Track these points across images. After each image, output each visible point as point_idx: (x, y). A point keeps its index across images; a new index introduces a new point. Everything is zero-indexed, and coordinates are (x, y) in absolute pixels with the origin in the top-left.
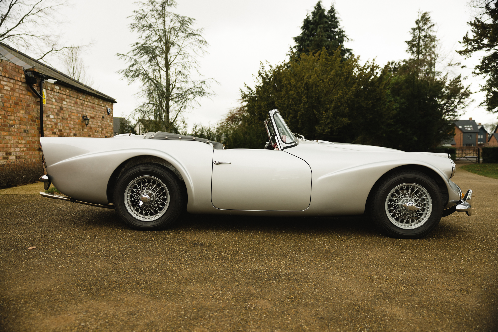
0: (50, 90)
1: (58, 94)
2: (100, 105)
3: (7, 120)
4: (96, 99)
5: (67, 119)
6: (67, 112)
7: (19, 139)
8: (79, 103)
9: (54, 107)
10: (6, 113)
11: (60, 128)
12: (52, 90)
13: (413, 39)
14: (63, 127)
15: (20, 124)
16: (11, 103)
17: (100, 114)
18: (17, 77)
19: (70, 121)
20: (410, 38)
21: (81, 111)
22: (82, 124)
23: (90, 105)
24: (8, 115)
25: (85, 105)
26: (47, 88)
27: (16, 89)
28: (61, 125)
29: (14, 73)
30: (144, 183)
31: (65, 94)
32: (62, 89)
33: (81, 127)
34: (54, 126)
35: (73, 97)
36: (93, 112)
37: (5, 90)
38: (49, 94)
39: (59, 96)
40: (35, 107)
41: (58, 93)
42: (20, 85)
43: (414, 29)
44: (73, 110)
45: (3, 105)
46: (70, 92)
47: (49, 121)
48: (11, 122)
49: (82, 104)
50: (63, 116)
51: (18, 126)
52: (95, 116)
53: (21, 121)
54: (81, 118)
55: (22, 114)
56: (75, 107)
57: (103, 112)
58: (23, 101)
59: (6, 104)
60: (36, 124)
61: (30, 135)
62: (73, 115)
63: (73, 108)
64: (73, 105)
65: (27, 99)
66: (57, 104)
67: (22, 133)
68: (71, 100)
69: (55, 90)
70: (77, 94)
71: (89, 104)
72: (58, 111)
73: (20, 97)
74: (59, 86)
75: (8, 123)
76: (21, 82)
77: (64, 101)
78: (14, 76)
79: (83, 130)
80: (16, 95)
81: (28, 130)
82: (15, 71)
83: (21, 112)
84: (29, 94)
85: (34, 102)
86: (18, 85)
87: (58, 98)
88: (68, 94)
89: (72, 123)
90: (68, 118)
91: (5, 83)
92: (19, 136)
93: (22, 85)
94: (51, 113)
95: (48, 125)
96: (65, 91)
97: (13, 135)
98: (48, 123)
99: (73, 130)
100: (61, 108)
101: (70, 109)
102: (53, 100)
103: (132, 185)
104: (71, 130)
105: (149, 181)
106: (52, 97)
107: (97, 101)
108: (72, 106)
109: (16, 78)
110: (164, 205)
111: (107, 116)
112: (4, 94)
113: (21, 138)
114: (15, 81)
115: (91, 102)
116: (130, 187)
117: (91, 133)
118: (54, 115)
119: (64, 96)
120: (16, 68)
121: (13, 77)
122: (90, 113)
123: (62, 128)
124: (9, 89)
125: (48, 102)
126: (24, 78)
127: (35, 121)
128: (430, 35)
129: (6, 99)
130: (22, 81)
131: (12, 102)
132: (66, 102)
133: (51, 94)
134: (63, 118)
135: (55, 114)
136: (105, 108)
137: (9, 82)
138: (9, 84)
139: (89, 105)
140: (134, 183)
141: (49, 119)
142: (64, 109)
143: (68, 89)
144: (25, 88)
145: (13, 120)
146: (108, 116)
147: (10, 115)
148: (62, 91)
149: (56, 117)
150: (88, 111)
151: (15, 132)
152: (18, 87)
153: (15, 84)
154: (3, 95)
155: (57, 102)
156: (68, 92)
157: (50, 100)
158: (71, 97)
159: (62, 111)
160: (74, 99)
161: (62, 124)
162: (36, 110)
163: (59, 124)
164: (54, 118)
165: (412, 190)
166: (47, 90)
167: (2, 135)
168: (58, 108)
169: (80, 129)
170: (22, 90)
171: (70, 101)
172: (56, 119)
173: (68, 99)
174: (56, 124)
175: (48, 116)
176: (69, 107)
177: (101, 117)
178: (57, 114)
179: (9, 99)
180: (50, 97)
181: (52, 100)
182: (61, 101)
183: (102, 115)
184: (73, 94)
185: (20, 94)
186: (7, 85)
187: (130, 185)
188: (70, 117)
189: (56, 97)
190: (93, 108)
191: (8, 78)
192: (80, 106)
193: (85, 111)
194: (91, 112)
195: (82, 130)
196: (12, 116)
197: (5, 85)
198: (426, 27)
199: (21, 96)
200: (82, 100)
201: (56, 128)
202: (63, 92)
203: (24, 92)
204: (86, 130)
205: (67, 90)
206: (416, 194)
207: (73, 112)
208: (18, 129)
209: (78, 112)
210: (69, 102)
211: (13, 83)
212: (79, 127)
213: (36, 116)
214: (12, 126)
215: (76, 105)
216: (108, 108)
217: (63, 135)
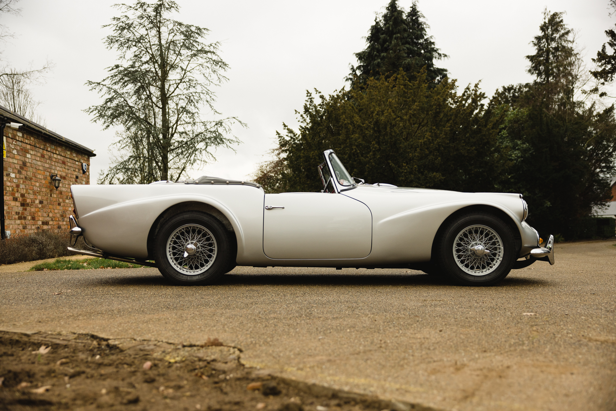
0: (12, 138)
1: (20, 144)
2: (73, 159)
4: (68, 151)
5: (31, 179)
6: (31, 169)
8: (46, 156)
9: (16, 161)
11: (22, 192)
12: (14, 138)
13: (538, 53)
14: (27, 190)
17: (73, 173)
19: (35, 182)
20: (534, 51)
21: (49, 168)
22: (50, 187)
23: (60, 159)
25: (54, 160)
26: (7, 135)
28: (24, 187)
30: (188, 232)
31: (29, 143)
32: (25, 136)
33: (48, 191)
34: (15, 189)
35: (39, 148)
36: (64, 169)
38: (10, 143)
39: (22, 146)
41: (21, 141)
43: (539, 39)
44: (39, 166)
46: (36, 140)
47: (10, 182)
49: (50, 158)
50: (27, 175)
52: (66, 176)
54: (49, 178)
56: (41, 162)
57: (77, 170)
62: (39, 174)
63: (39, 163)
64: (38, 159)
66: (19, 157)
68: (36, 151)
69: (17, 138)
70: (44, 143)
71: (59, 157)
72: (21, 167)
74: (22, 133)
77: (28, 153)
79: (51, 196)
87: (21, 149)
88: (34, 143)
89: (37, 184)
90: (33, 178)
94: (12, 170)
95: (9, 187)
96: (29, 139)
98: (9, 184)
99: (39, 195)
100: (24, 164)
101: (35, 164)
102: (15, 152)
103: (174, 235)
104: (36, 194)
105: (194, 231)
106: (13, 147)
107: (69, 153)
108: (37, 161)
110: (210, 256)
111: (81, 175)
115: (61, 155)
116: (173, 238)
117: (61, 200)
118: (15, 173)
119: (28, 147)
122: (61, 171)
123: (24, 191)
125: (9, 155)
128: (564, 47)
132: (31, 154)
133: (12, 144)
134: (26, 177)
135: (17, 172)
136: (80, 164)
139: (59, 159)
140: (177, 233)
141: (9, 179)
142: (28, 165)
143: (33, 137)
146: (84, 176)
148: (26, 139)
149: (18, 176)
150: (58, 168)
155: (20, 155)
156: (33, 141)
157: (11, 152)
158: (37, 147)
159: (25, 168)
160: (40, 150)
163: (22, 186)
164: (16, 178)
165: (482, 233)
166: (8, 138)
168: (21, 163)
169: (48, 194)
171: (35, 153)
172: (18, 179)
173: (33, 150)
174: (18, 186)
175: (8, 175)
176: (34, 161)
177: (75, 176)
178: (19, 172)
180: (11, 148)
181: (13, 152)
182: (24, 153)
183: (75, 173)
184: (38, 144)
187: (172, 236)
188: (35, 176)
189: (18, 148)
190: (64, 163)
192: (48, 161)
193: (53, 167)
194: (61, 169)
195: (49, 196)
198: (557, 36)
200: (50, 152)
201: (18, 191)
202: (27, 141)
204: (55, 196)
205: (32, 138)
206: (485, 237)
207: (39, 169)
209: (45, 170)
210: (34, 155)
212: (46, 191)
215: (42, 160)
216: (84, 164)
217: (26, 201)
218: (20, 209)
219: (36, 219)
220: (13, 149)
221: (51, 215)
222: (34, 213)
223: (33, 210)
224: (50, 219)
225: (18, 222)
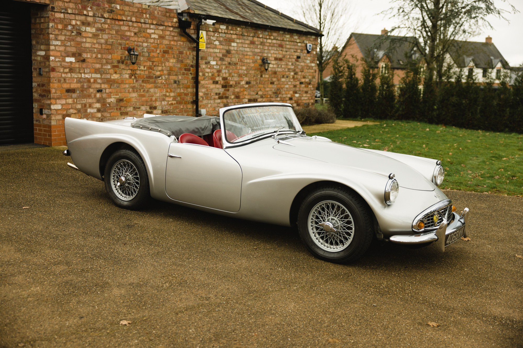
0: (213, 32)
1: (224, 35)
2: (293, 42)
3: (153, 71)
4: (288, 34)
5: (235, 64)
6: (237, 56)
7: (167, 92)
8: (257, 43)
9: (218, 51)
10: (152, 64)
11: (224, 76)
12: (216, 31)
14: (230, 74)
15: (169, 74)
16: (158, 52)
17: (294, 53)
18: (168, 22)
19: (242, 66)
21: (260, 52)
22: (260, 69)
23: (276, 43)
24: (155, 66)
25: (268, 44)
26: (207, 30)
27: (166, 35)
28: (227, 71)
29: (164, 19)
31: (234, 33)
32: (230, 28)
33: (258, 72)
34: (216, 74)
35: (247, 36)
36: (281, 52)
37: (152, 38)
38: (211, 36)
39: (225, 37)
40: (190, 54)
41: (225, 33)
42: (171, 31)
44: (247, 52)
45: (149, 55)
46: (244, 30)
47: (209, 68)
48: (158, 73)
49: (262, 44)
50: (231, 61)
51: (167, 77)
52: (284, 57)
53: (171, 71)
54: (260, 62)
55: (173, 63)
56: (250, 48)
57: (299, 51)
58: (174, 48)
59: (152, 54)
60: (191, 74)
61: (181, 86)
62: (247, 59)
63: (248, 49)
64: (247, 46)
65: (180, 45)
66: (222, 47)
67: (171, 84)
68: (244, 39)
69: (220, 31)
70: (254, 31)
71: (274, 41)
72: (223, 55)
73: (170, 44)
74: (225, 25)
75: (154, 74)
76: (172, 27)
77: (234, 42)
78: (163, 22)
79: (261, 76)
80: (166, 42)
81: (179, 81)
82: (165, 16)
83: (171, 61)
84: (183, 39)
85: (189, 49)
86: (168, 31)
87: (224, 39)
88: (241, 33)
89: (244, 68)
90: (239, 63)
91: (153, 31)
92: (167, 88)
93: (174, 30)
94: (212, 59)
95: (208, 73)
96: (234, 29)
97: (159, 87)
98: (208, 70)
99: (246, 76)
100: (228, 52)
101: (242, 51)
102: (217, 43)
104: (241, 77)
106: (214, 39)
107: (288, 36)
108: (245, 47)
109: (166, 24)
111: (305, 55)
112: (150, 43)
113: (169, 90)
114: (164, 27)
115: (277, 40)
117: (274, 79)
118: (216, 60)
119: (234, 36)
120: (167, 12)
121: (162, 23)
122: (276, 54)
123: (227, 75)
124: (156, 37)
125: (209, 46)
126: (176, 22)
127: (189, 70)
129: (153, 48)
130: (174, 26)
131: (160, 51)
132: (237, 43)
133: (214, 36)
134: (229, 63)
135: (218, 59)
136: (304, 45)
137: (158, 29)
138: (157, 32)
139: (274, 43)
141: (209, 66)
142: (233, 52)
143: (240, 27)
144: (178, 33)
145: (160, 71)
146: (309, 55)
147: (157, 66)
148: (231, 30)
149: (219, 63)
150: (272, 52)
151: (162, 83)
152: (168, 33)
153: (165, 30)
154: (149, 44)
155: (223, 45)
156: (240, 31)
157: (212, 43)
158: (245, 36)
159: (229, 55)
160: (249, 37)
161: (229, 71)
162: (191, 57)
163: (223, 71)
164: (217, 64)
166: (209, 32)
167: (146, 88)
168: (224, 51)
169: (257, 75)
170: (174, 36)
171: (243, 41)
172: (219, 65)
173: (239, 39)
174: (219, 71)
175: (207, 63)
176: (241, 49)
177: (295, 57)
178: (222, 59)
179: (156, 48)
180: (213, 40)
181: (215, 43)
182: (228, 42)
183: (296, 54)
184: (247, 32)
185: (170, 41)
186: (154, 33)
188: (241, 61)
189: (221, 39)
190: (281, 46)
191: (156, 24)
192: (259, 46)
193: (266, 51)
194: (277, 52)
195: (259, 76)
196: (159, 66)
197: (152, 33)
199: (172, 43)
200: (262, 38)
201: (219, 76)
202: (232, 32)
203: (175, 38)
204: (267, 76)
205: (238, 29)
207: (247, 55)
208: (166, 80)
209: (255, 54)
210: (241, 43)
211: (162, 30)
212: (255, 73)
213: (191, 64)
214: (159, 77)
215: (252, 46)
216: (308, 45)
217: (229, 83)
218: (222, 90)
219: (241, 97)
220: (214, 41)
221: (260, 93)
222: (238, 93)
223: (237, 90)
224: (259, 96)
225: (219, 101)
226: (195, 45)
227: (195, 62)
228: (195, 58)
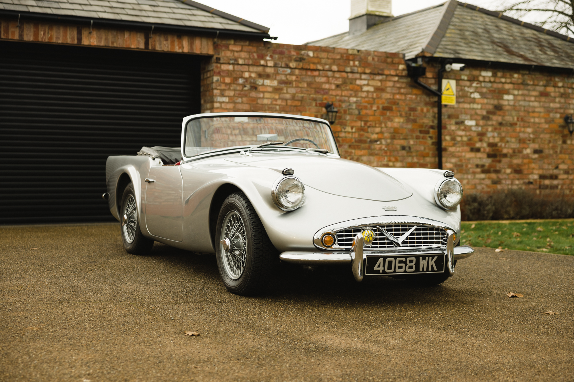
0: (469, 80)
1: (489, 85)
3: (366, 134)
5: (513, 125)
6: (514, 113)
7: (390, 161)
8: (552, 94)
9: (479, 107)
10: (365, 124)
11: (491, 140)
12: (473, 79)
14: (502, 139)
15: (393, 138)
16: (375, 108)
18: (389, 69)
19: (524, 127)
21: (560, 108)
22: (562, 132)
24: (369, 127)
26: (458, 78)
27: (386, 87)
28: (496, 135)
29: (383, 66)
31: (508, 81)
32: (499, 74)
33: (558, 137)
34: (476, 139)
35: (533, 85)
37: (364, 91)
38: (465, 86)
39: (492, 87)
40: (428, 111)
41: (490, 82)
42: (395, 82)
44: (534, 107)
45: (359, 113)
46: (526, 77)
47: (463, 130)
48: (375, 136)
49: (564, 95)
50: (504, 120)
51: (389, 141)
53: (395, 134)
54: (561, 121)
55: (399, 122)
56: (540, 102)
58: (401, 103)
59: (364, 112)
60: (431, 138)
61: (414, 154)
62: (534, 117)
63: (536, 104)
64: (533, 99)
65: (411, 100)
66: (485, 101)
67: (397, 151)
68: (527, 90)
69: (481, 79)
70: (546, 78)
72: (489, 112)
73: (393, 99)
74: (490, 71)
75: (368, 138)
76: (397, 75)
77: (508, 94)
78: (382, 70)
79: (564, 142)
80: (386, 96)
81: (410, 148)
82: (385, 62)
83: (397, 120)
84: (415, 91)
85: (427, 104)
86: (390, 81)
87: (490, 91)
88: (520, 81)
89: (529, 130)
90: (518, 123)
91: (365, 82)
92: (390, 156)
93: (401, 80)
94: (469, 117)
95: (461, 136)
96: (508, 76)
97: (377, 155)
98: (461, 133)
99: (533, 142)
100: (498, 108)
101: (524, 107)
102: (476, 96)
104: (524, 143)
106: (471, 91)
108: (530, 101)
109: (386, 72)
112: (362, 97)
113: (393, 159)
114: (384, 77)
118: (476, 120)
119: (508, 86)
120: (387, 57)
121: (380, 72)
123: (497, 140)
124: (372, 89)
125: (462, 100)
126: (403, 70)
127: (428, 132)
129: (366, 104)
130: (400, 74)
131: (378, 107)
132: (514, 95)
133: (470, 86)
134: (501, 124)
135: (479, 118)
137: (373, 79)
138: (371, 83)
141: (462, 128)
142: (507, 108)
143: (519, 73)
144: (407, 83)
145: (377, 133)
147: (373, 127)
148: (502, 77)
149: (481, 123)
151: (380, 149)
152: (390, 84)
153: (386, 81)
154: (359, 99)
155: (487, 98)
156: (519, 78)
157: (466, 96)
158: (528, 85)
159: (498, 112)
160: (538, 87)
161: (499, 134)
162: (430, 115)
163: (489, 135)
164: (477, 125)
166: (461, 81)
167: (355, 155)
168: (491, 107)
169: (556, 141)
170: (400, 88)
171: (526, 92)
172: (482, 126)
173: (518, 89)
174: (481, 135)
175: (459, 123)
176: (522, 103)
178: (484, 118)
179: (372, 105)
180: (468, 92)
181: (472, 96)
182: (497, 95)
184: (533, 80)
185: (394, 94)
186: (368, 85)
188: (522, 120)
189: (484, 90)
191: (371, 74)
192: (557, 100)
195: (560, 142)
196: (375, 127)
197: (364, 85)
199: (398, 97)
200: (563, 87)
201: (481, 140)
202: (503, 80)
203: (402, 91)
205: (516, 76)
207: (534, 112)
208: (387, 145)
209: (550, 110)
210: (522, 95)
211: (381, 81)
212: (551, 137)
213: (431, 124)
214: (376, 141)
215: (543, 99)
217: (501, 151)
218: (487, 162)
219: (525, 172)
220: (471, 93)
221: (562, 167)
222: (518, 165)
223: (516, 161)
224: (562, 172)
225: (483, 176)
226: (436, 99)
227: (436, 122)
228: (437, 116)
